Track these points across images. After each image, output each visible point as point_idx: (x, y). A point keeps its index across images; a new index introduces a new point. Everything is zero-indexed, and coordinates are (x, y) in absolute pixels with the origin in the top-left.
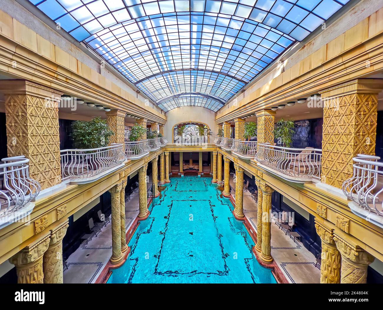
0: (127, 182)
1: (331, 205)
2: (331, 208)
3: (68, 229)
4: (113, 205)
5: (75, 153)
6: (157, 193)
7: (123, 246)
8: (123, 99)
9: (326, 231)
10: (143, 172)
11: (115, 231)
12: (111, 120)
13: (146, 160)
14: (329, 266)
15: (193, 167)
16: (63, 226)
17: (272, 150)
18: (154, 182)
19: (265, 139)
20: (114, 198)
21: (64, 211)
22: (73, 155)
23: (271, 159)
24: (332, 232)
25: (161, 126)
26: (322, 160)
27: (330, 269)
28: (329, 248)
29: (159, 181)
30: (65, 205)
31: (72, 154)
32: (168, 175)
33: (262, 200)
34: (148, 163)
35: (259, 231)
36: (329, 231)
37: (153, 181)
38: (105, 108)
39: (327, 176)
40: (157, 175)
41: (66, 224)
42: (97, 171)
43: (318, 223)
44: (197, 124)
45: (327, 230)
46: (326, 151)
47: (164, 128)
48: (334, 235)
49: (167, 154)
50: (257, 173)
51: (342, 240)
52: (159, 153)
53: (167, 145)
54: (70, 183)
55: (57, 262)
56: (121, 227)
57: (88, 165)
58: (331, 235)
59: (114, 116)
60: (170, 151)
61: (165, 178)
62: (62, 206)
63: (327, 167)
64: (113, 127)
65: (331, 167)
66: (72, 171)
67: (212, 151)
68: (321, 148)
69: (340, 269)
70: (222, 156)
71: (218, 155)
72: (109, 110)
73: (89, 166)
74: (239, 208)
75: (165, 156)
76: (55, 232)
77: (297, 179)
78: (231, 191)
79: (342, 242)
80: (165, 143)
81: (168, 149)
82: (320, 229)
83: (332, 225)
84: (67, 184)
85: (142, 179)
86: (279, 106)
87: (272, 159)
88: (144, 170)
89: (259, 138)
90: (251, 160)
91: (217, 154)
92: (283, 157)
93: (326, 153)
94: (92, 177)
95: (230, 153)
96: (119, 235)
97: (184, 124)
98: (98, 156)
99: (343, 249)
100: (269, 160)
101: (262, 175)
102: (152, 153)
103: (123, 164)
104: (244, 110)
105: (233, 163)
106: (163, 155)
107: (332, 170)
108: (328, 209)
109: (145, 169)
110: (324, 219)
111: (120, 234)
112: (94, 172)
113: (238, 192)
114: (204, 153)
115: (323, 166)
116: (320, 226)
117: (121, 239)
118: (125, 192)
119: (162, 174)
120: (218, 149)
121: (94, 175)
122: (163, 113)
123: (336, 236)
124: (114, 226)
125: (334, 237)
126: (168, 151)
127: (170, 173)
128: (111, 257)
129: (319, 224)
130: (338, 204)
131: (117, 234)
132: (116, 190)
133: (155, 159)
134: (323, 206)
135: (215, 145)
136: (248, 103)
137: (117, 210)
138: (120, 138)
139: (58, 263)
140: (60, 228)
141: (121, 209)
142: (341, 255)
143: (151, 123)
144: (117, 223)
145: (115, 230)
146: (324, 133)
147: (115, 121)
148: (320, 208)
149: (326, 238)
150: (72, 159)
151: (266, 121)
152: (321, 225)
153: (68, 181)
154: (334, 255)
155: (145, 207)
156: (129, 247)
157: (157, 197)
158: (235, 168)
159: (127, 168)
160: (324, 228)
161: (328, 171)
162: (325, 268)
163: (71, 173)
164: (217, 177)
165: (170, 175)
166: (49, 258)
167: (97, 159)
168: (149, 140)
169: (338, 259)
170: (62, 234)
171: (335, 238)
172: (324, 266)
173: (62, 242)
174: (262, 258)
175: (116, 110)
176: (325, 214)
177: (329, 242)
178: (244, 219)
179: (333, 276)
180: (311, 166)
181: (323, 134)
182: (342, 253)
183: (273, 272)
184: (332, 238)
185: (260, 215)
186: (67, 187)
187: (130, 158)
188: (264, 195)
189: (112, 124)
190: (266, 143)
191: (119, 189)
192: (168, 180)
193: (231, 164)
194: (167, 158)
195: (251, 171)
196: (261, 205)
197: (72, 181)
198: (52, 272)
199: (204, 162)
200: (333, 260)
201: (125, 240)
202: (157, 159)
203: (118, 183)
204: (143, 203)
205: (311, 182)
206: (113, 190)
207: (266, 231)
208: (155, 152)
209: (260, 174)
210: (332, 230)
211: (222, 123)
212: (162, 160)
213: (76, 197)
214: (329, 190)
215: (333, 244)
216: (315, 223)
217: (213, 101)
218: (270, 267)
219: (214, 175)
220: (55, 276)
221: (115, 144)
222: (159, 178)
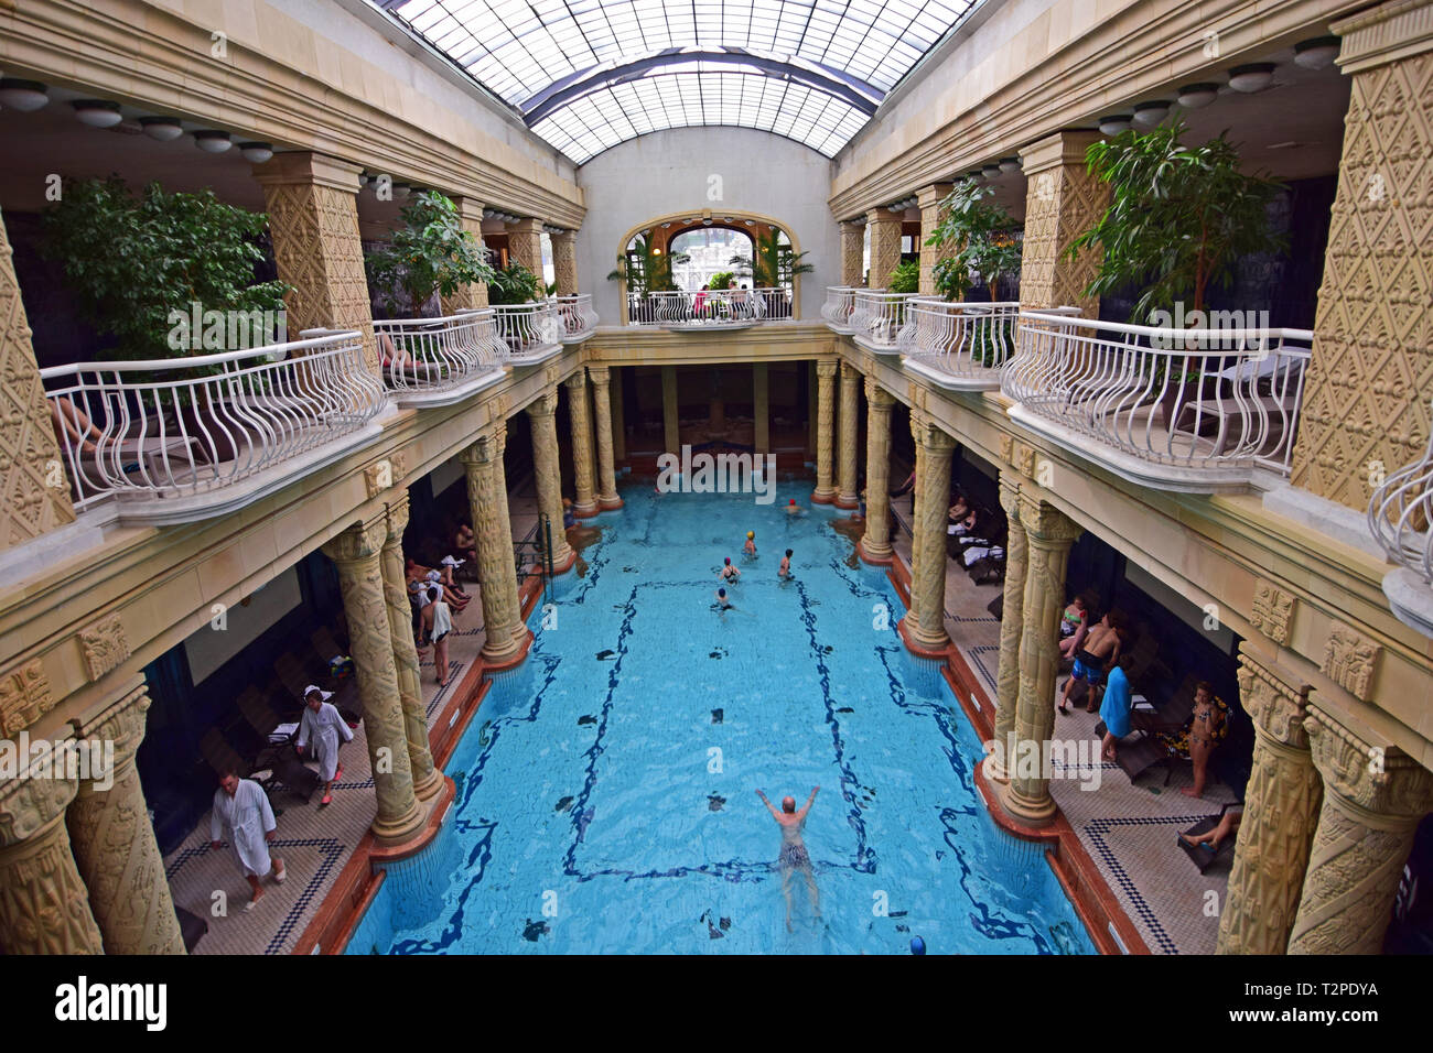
0: (407, 512)
1: (1314, 585)
2: (1314, 600)
3: (150, 712)
4: (354, 613)
5: (114, 382)
6: (562, 554)
7: (421, 775)
8: (328, 90)
9: (1281, 694)
10: (484, 462)
11: (374, 719)
12: (284, 209)
13: (497, 406)
14: (1272, 829)
15: (729, 437)
16: (123, 704)
17: (1088, 344)
18: (546, 509)
19: (1056, 287)
20: (353, 584)
21: (115, 643)
22: (107, 391)
23: (1076, 387)
24: (1304, 696)
25: (560, 235)
26: (1308, 381)
27: (1271, 838)
28: (1281, 763)
29: (568, 502)
30: (116, 617)
31: (101, 386)
32: (610, 476)
33: (1024, 571)
34: (509, 422)
35: (1007, 705)
36: (1291, 695)
37: (538, 505)
38: (243, 146)
39: (1321, 457)
40: (559, 474)
41: (135, 695)
42: (241, 462)
43: (1250, 664)
44: (737, 226)
45: (1285, 690)
46: (1332, 339)
47: (573, 248)
48: (1309, 708)
49: (601, 378)
50: (1010, 452)
51: (1336, 727)
52: (558, 374)
53: (598, 337)
54: (122, 523)
55: (131, 842)
56: (403, 700)
57: (187, 440)
58: (1297, 709)
59: (299, 190)
60: (613, 364)
61: (599, 486)
62: (102, 623)
63: (1325, 417)
64: (299, 245)
65: (1342, 414)
66: (118, 465)
67: (813, 358)
68: (1311, 327)
69: (1310, 838)
70: (860, 382)
71: (843, 374)
72: (267, 155)
73: (193, 446)
74: (927, 608)
75: (591, 388)
76: (92, 726)
77: (1180, 477)
78: (897, 537)
79: (1337, 734)
80: (587, 325)
81: (604, 355)
82: (1258, 687)
83: (1311, 669)
84: (103, 526)
85: (484, 495)
86: (1139, 108)
87: (1083, 389)
88: (490, 455)
89: (1029, 282)
90: (987, 395)
91: (838, 371)
92: (1128, 370)
93: (1331, 346)
94: (221, 492)
95: (892, 361)
96: (397, 734)
97: (679, 228)
98: (232, 393)
99: (1334, 762)
100: (1068, 391)
101: (1029, 463)
102: (521, 374)
103: (375, 428)
104: (966, 138)
105: (908, 409)
106: (583, 382)
107: (1343, 428)
108: (1303, 608)
109: (496, 449)
110: (1279, 644)
111: (403, 731)
112: (225, 469)
113: (925, 542)
114: (776, 369)
115: (1309, 413)
116: (1256, 674)
117: (411, 750)
118: (404, 555)
119: (585, 470)
120: (841, 349)
121: (226, 482)
122: (566, 173)
123: (1315, 712)
124: (370, 698)
125: (1309, 719)
126: (606, 365)
127: (618, 466)
128: (374, 820)
129: (1256, 668)
130: (1344, 581)
131: (388, 731)
132: (356, 548)
133: (542, 400)
134: (1283, 592)
135: (826, 330)
136: (988, 101)
137: (374, 633)
138: (346, 302)
139: (137, 844)
140: (110, 713)
141: (395, 629)
142: (1323, 788)
143: (508, 226)
144: (382, 686)
145: (377, 715)
146: (1336, 249)
147: (307, 214)
148: (1268, 600)
149: (1275, 720)
150: (108, 407)
151: (1071, 195)
152: (1261, 672)
153: (110, 512)
154: (1296, 785)
155: (511, 615)
156: (446, 779)
157: (565, 571)
158: (914, 434)
159: (403, 446)
160: (1273, 681)
161: (1326, 435)
162: (1256, 834)
163: (114, 476)
164: (835, 478)
165: (625, 475)
166: (94, 827)
167: (228, 405)
168: (501, 311)
169: (1309, 800)
170: (126, 736)
171: (1309, 723)
172: (1250, 829)
173: (134, 766)
174: (1010, 805)
175: (306, 154)
176: (1284, 623)
177: (1282, 738)
178: (948, 651)
179: (1282, 861)
180: (1255, 417)
181: (1329, 252)
182: (1328, 777)
183: (1051, 857)
184: (1296, 724)
185: (1014, 635)
186: (106, 540)
187: (412, 399)
188: (1032, 552)
189: (292, 228)
190: (1062, 308)
191: (373, 540)
192: (613, 498)
193: (899, 416)
194: (603, 397)
195: (984, 445)
196: (1021, 593)
197: (126, 513)
198: (120, 876)
199: (774, 411)
200: (1292, 802)
201: (427, 750)
202: (552, 403)
203: (363, 516)
204: (500, 598)
205: (1249, 490)
206: (347, 548)
207: (1033, 700)
208: (537, 369)
209: (1022, 459)
210: (1305, 692)
211: (863, 215)
212: (580, 406)
213: (163, 583)
214: (1318, 518)
215: (1300, 743)
216: (1240, 664)
217: (818, 98)
218: (1039, 840)
219: (823, 470)
220: (134, 889)
221: (322, 330)
222: (570, 489)
